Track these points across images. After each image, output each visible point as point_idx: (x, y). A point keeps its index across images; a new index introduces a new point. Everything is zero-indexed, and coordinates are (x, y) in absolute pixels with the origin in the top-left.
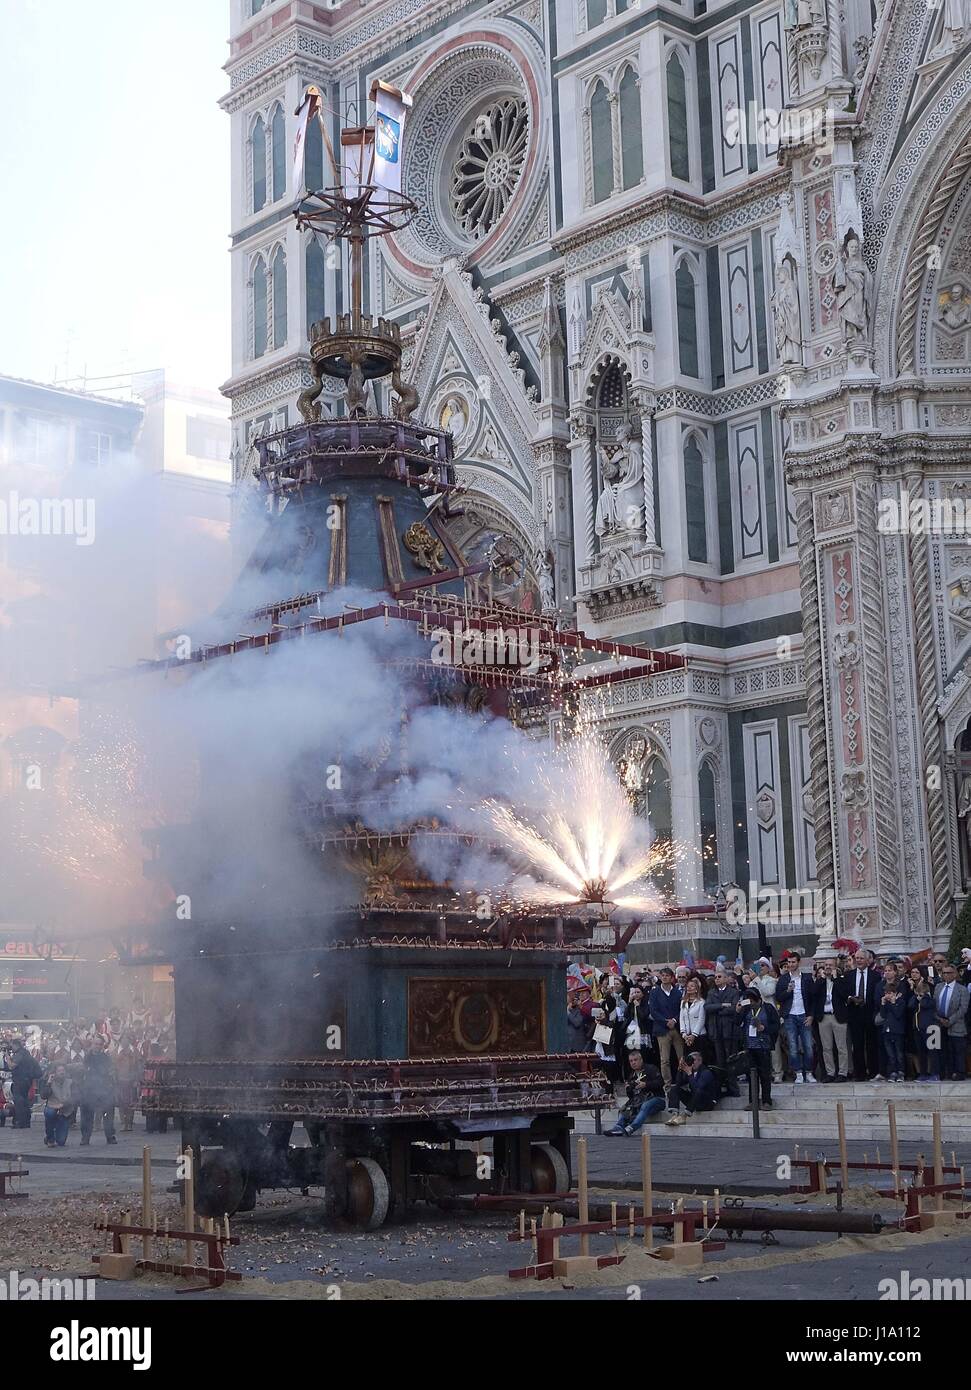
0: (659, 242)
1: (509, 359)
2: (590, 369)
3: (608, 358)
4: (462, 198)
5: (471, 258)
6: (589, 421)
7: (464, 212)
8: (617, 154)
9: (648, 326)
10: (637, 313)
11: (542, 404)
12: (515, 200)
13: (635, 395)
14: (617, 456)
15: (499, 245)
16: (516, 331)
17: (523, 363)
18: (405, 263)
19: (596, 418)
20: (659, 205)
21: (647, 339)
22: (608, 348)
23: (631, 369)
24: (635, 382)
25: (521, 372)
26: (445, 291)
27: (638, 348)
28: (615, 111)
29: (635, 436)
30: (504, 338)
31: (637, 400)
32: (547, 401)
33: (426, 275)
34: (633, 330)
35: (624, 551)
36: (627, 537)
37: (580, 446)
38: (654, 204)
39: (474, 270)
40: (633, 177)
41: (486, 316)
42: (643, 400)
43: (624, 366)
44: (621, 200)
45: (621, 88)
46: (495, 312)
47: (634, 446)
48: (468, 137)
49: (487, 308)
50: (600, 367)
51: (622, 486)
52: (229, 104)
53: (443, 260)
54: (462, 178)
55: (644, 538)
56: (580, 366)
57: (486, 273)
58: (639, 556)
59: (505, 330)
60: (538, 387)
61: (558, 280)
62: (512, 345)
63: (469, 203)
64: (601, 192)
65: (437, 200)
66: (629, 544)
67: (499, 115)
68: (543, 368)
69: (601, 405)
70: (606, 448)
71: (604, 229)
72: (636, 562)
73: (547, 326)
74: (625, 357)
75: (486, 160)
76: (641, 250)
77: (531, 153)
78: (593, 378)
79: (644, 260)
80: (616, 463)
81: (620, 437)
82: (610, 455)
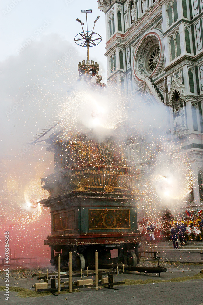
0: (185, 66)
1: (158, 95)
2: (172, 94)
3: (175, 91)
4: (150, 66)
5: (150, 76)
6: (172, 104)
7: (150, 69)
8: (176, 50)
9: (183, 83)
10: (181, 80)
11: (164, 103)
12: (158, 64)
13: (181, 97)
14: (178, 111)
15: (155, 73)
16: (159, 89)
17: (161, 95)
18: (138, 79)
19: (174, 104)
20: (184, 59)
21: (182, 86)
22: (175, 89)
23: (180, 92)
24: (180, 95)
25: (160, 97)
26: (146, 83)
27: (181, 88)
28: (175, 42)
29: (181, 106)
30: (157, 91)
31: (181, 98)
32: (165, 102)
33: (142, 81)
34: (180, 84)
35: (180, 130)
36: (181, 127)
37: (171, 110)
38: (183, 58)
39: (151, 79)
40: (179, 54)
41: (153, 87)
42: (183, 98)
43: (179, 92)
44: (177, 59)
45: (176, 37)
46: (155, 86)
47: (181, 108)
48: (150, 54)
49: (154, 85)
50: (174, 93)
51: (180, 116)
52: (106, 55)
53: (145, 78)
54: (150, 62)
55: (184, 127)
56: (170, 93)
57: (153, 79)
58: (183, 130)
59: (157, 89)
60: (164, 100)
61: (166, 78)
62: (159, 92)
63: (151, 67)
64: (173, 58)
65: (145, 67)
66: (181, 128)
67: (156, 49)
68: (164, 96)
69: (175, 101)
70: (176, 109)
71: (174, 65)
72: (183, 132)
73: (165, 87)
74: (179, 90)
75: (154, 58)
76: (181, 68)
77: (161, 54)
78: (173, 95)
79: (182, 70)
80: (178, 112)
81: (179, 107)
82: (177, 110)
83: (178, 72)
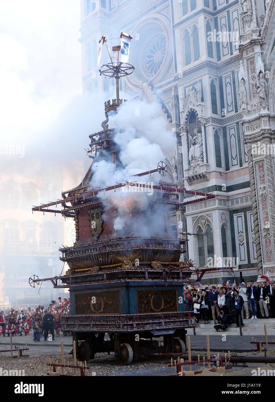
0: (205, 76)
1: (163, 110)
2: (186, 113)
3: (191, 109)
4: (148, 65)
5: (151, 82)
6: (186, 127)
7: (149, 69)
8: (192, 51)
9: (202, 100)
10: (199, 96)
11: (172, 123)
12: (163, 65)
13: (199, 120)
14: (195, 138)
15: (159, 78)
16: (165, 102)
17: (167, 112)
18: (132, 84)
19: (188, 127)
20: (205, 65)
21: (202, 103)
22: (191, 106)
23: (198, 112)
24: (199, 116)
25: (166, 114)
26: (144, 92)
27: (200, 106)
28: (192, 39)
29: (200, 131)
30: (161, 105)
32: (174, 122)
33: (138, 87)
34: (198, 101)
35: (197, 165)
37: (184, 135)
39: (152, 85)
40: (197, 57)
41: (156, 98)
42: (202, 121)
43: (196, 112)
44: (194, 64)
45: (193, 32)
46: (158, 97)
47: (199, 134)
48: (149, 47)
50: (189, 112)
51: (197, 146)
53: (143, 83)
54: (148, 59)
55: (203, 161)
56: (183, 112)
57: (156, 86)
58: (202, 166)
59: (161, 102)
60: (171, 118)
61: (176, 88)
63: (150, 66)
64: (188, 63)
65: (141, 66)
66: (199, 163)
67: (158, 41)
68: (173, 113)
69: (190, 123)
70: (191, 135)
71: (189, 73)
72: (201, 168)
73: (173, 101)
74: (196, 109)
75: (155, 54)
76: (200, 78)
77: (168, 52)
78: (187, 115)
79: (201, 81)
80: (195, 140)
81: (195, 132)
82: (193, 137)
83: (196, 83)
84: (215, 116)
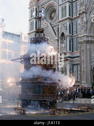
0: (68, 22)
2: (61, 33)
4: (50, 17)
7: (50, 19)
8: (64, 14)
9: (66, 29)
12: (55, 18)
13: (65, 36)
15: (53, 22)
16: (54, 29)
18: (45, 23)
19: (61, 38)
21: (66, 31)
24: (65, 34)
25: (55, 33)
26: (48, 26)
28: (64, 10)
32: (57, 36)
37: (60, 40)
38: (67, 18)
39: (51, 24)
40: (65, 16)
44: (64, 18)
45: (65, 8)
46: (52, 28)
48: (51, 12)
51: (64, 44)
52: (29, 8)
53: (48, 23)
54: (50, 15)
61: (58, 25)
62: (54, 31)
64: (62, 17)
65: (48, 17)
66: (64, 49)
67: (54, 10)
68: (57, 33)
69: (62, 36)
70: (62, 40)
71: (63, 21)
72: (64, 51)
73: (57, 29)
74: (64, 32)
75: (52, 14)
77: (56, 14)
79: (66, 23)
80: (63, 42)
83: (64, 24)
84: (70, 35)
